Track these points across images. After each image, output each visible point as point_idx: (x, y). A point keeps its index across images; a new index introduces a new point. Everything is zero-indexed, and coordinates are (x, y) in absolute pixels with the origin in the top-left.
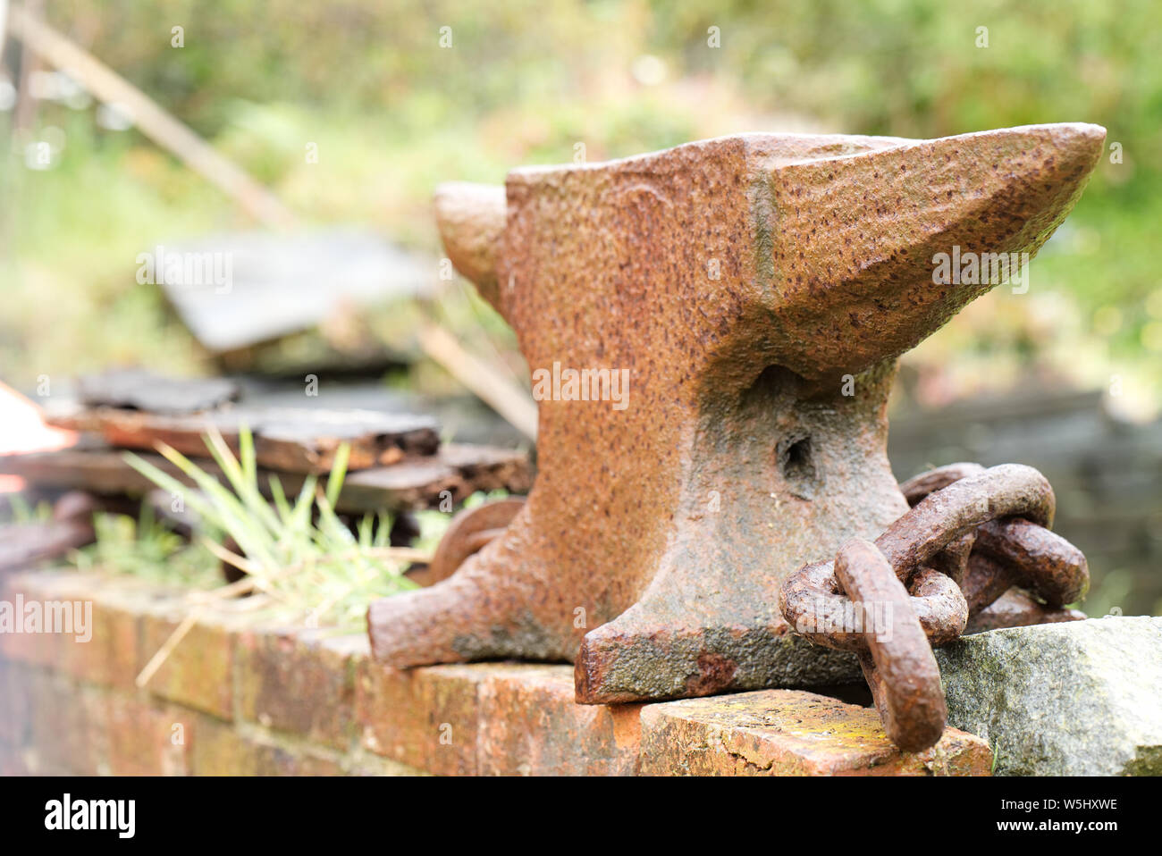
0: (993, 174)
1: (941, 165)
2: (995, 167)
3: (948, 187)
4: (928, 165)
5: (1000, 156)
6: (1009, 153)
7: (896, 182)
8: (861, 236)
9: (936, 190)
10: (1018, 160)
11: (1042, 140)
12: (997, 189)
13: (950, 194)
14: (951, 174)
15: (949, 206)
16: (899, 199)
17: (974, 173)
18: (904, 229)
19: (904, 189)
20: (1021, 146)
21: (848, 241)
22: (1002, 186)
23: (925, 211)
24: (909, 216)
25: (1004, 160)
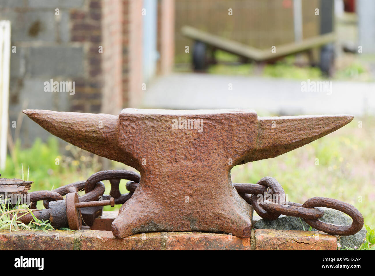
0: (332, 124)
1: (318, 122)
2: (333, 123)
3: (320, 126)
4: (315, 122)
5: (335, 121)
6: (337, 120)
7: (305, 125)
8: (293, 135)
9: (317, 127)
10: (339, 122)
11: (345, 118)
12: (333, 127)
13: (321, 127)
14: (321, 124)
15: (320, 130)
16: (306, 128)
17: (327, 124)
18: (307, 134)
19: (308, 126)
20: (340, 119)
21: (289, 136)
22: (335, 126)
23: (313, 131)
24: (309, 132)
25: (336, 122)
